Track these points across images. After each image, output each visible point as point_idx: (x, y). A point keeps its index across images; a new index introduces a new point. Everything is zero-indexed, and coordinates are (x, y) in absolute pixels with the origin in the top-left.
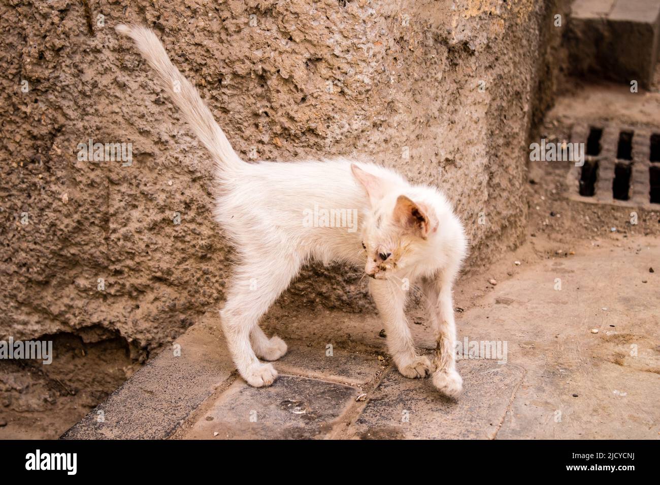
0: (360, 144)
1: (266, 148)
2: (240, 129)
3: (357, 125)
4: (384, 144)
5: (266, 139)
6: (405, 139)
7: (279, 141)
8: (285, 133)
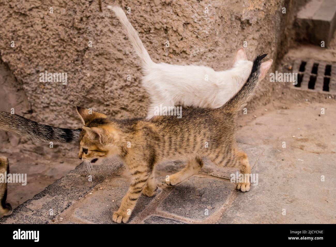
0: (203, 58)
1: (166, 58)
2: (156, 50)
3: (202, 50)
4: (213, 59)
5: (166, 54)
6: (221, 57)
7: (171, 55)
8: (174, 52)
